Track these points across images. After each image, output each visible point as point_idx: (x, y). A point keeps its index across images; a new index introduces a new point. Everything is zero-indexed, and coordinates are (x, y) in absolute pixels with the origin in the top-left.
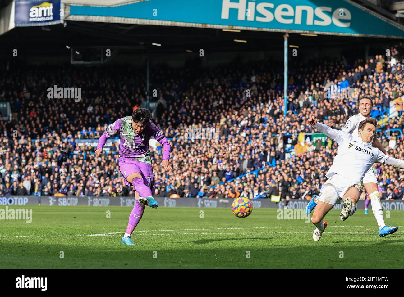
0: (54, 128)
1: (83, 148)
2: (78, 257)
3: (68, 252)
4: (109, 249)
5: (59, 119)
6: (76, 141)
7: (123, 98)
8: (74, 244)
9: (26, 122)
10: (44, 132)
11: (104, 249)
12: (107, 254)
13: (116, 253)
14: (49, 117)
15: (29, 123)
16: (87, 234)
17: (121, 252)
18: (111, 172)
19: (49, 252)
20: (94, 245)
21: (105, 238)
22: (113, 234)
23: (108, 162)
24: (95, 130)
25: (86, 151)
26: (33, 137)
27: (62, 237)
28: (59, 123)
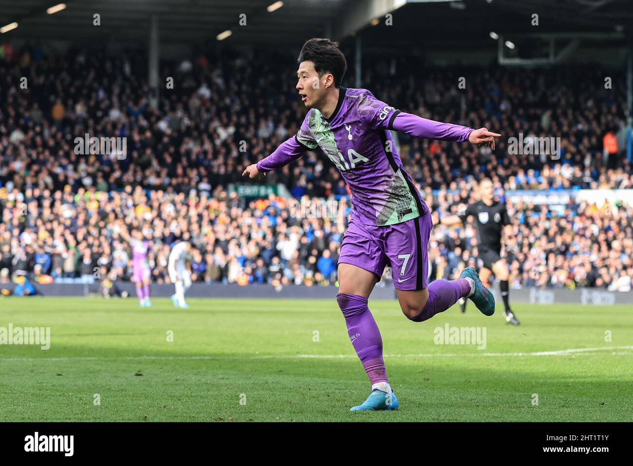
0: (470, 171)
1: (519, 207)
2: (519, 391)
3: (501, 382)
4: (571, 377)
5: (479, 157)
6: (508, 194)
7: (588, 121)
8: (511, 369)
9: (424, 161)
10: (454, 179)
11: (562, 378)
12: (568, 386)
13: (583, 384)
14: (462, 153)
15: (429, 163)
16: (532, 351)
17: (592, 383)
18: (567, 247)
19: (469, 382)
20: (545, 370)
21: (562, 358)
22: (575, 352)
23: (561, 230)
24: (539, 175)
25: (525, 211)
26: (435, 186)
27: (489, 357)
28: (479, 163)
